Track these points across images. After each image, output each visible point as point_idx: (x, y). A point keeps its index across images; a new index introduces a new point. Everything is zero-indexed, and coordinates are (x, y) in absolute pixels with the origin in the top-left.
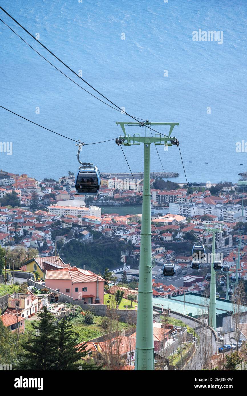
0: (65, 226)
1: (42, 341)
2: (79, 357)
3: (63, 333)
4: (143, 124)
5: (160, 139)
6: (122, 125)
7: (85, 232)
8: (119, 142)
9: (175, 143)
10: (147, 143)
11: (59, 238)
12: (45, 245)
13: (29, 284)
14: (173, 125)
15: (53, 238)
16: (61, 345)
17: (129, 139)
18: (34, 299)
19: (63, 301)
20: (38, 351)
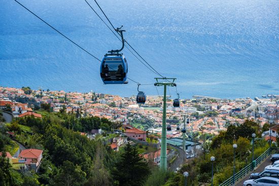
0: (132, 114)
1: (128, 154)
2: (140, 159)
3: (135, 151)
4: (163, 79)
5: (170, 84)
6: (157, 79)
7: (138, 116)
8: (155, 85)
9: (175, 85)
10: (165, 85)
11: (129, 118)
12: (125, 120)
13: (120, 134)
14: (174, 79)
15: (127, 118)
16: (134, 156)
17: (159, 84)
18: (122, 139)
19: (132, 140)
20: (126, 158)
